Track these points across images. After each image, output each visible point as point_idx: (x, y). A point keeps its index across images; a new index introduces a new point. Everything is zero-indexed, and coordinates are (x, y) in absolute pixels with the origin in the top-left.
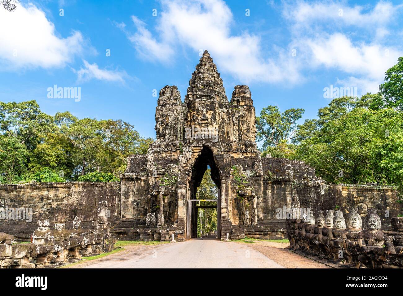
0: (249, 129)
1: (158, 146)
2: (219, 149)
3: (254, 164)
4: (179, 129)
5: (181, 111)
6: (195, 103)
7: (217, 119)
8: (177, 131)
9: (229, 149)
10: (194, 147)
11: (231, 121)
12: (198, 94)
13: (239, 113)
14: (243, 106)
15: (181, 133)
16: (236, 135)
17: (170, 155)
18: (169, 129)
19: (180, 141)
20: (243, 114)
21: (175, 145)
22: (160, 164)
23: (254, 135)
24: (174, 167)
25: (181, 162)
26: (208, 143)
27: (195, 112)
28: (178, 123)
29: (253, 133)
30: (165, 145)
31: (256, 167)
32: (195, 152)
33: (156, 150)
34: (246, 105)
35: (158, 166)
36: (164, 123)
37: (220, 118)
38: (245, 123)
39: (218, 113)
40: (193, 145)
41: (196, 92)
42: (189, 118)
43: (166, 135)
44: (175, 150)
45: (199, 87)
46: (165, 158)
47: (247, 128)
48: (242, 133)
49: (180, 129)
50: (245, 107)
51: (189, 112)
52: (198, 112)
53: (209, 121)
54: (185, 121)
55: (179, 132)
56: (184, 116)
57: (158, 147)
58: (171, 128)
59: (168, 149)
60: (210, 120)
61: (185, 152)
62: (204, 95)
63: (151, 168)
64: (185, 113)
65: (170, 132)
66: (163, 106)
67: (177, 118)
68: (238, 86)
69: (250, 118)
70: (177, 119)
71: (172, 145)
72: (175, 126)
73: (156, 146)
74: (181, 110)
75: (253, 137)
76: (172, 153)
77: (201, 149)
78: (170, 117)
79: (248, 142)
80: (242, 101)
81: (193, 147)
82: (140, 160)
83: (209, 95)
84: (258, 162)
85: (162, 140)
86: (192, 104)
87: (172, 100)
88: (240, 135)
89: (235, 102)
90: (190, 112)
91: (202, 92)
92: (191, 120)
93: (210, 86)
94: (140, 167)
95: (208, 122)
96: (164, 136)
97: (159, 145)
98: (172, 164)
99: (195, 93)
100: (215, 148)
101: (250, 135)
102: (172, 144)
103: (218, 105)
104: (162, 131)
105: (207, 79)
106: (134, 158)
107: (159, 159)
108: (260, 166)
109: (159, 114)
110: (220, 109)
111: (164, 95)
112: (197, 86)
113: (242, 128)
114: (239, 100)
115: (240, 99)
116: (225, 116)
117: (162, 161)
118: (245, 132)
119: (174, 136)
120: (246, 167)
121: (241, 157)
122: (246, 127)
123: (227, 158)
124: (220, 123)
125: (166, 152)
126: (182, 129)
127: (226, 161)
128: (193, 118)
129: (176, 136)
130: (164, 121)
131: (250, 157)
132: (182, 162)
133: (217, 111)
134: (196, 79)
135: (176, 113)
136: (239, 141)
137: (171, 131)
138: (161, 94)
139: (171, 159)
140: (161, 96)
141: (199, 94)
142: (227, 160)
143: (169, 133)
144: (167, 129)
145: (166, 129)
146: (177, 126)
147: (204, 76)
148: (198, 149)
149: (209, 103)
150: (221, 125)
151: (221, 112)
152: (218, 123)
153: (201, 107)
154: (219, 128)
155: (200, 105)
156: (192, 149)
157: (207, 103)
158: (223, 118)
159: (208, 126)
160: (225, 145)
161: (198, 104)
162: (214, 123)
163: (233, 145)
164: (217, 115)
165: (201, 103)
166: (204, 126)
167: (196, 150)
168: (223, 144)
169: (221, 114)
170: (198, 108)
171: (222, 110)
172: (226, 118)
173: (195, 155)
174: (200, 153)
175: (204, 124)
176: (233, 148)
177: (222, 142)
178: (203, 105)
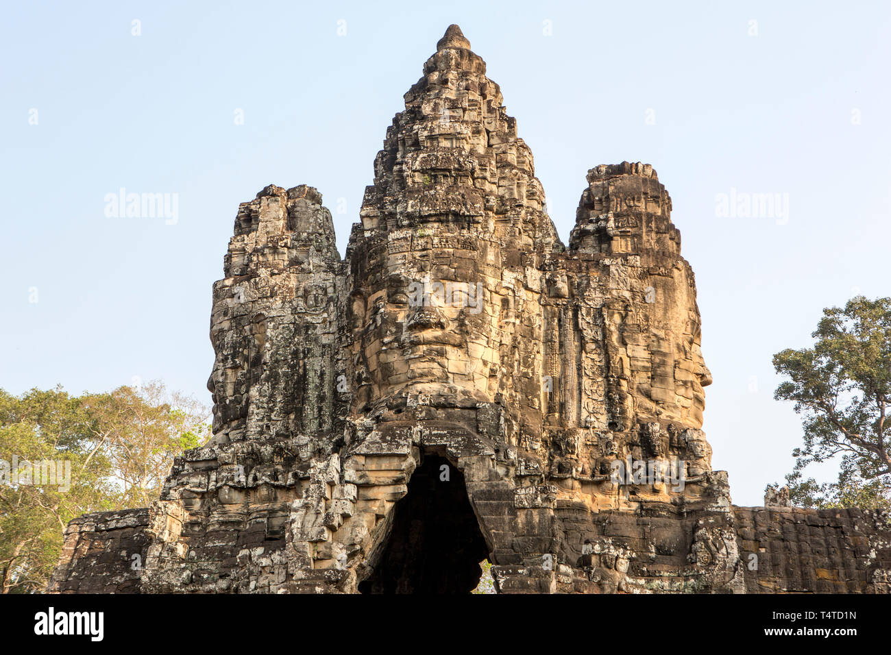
0: (664, 363)
1: (213, 464)
2: (500, 462)
3: (694, 542)
4: (313, 379)
5: (326, 294)
6: (383, 249)
7: (494, 321)
8: (305, 390)
9: (561, 468)
10: (367, 456)
11: (569, 327)
12: (401, 213)
13: (604, 289)
14: (625, 257)
15: (321, 398)
16: (595, 397)
17: (265, 506)
18: (267, 379)
19: (320, 434)
20: (627, 294)
21: (291, 458)
22: (210, 553)
23: (691, 393)
24: (265, 562)
25: (297, 536)
26: (441, 436)
27: (383, 293)
28: (309, 350)
29: (685, 383)
30: (245, 459)
31: (703, 555)
32: (374, 486)
33: (199, 485)
34: (637, 251)
35: (204, 564)
36: (246, 352)
37: (507, 317)
38: (641, 337)
39: (496, 293)
40: (364, 450)
41: (396, 202)
42: (360, 323)
43: (252, 408)
44: (290, 481)
45: (409, 181)
46: (239, 523)
47: (652, 361)
48: (624, 383)
49: (317, 381)
50: (637, 261)
51: (356, 293)
52: (396, 293)
53: (448, 330)
54: (340, 339)
55: (312, 394)
56: (339, 317)
57: (211, 469)
58: (273, 378)
59: (255, 479)
60: (452, 327)
61: (319, 482)
62: (430, 215)
63: (165, 577)
64: (343, 300)
65: (272, 396)
66: (247, 274)
67: (307, 328)
68: (603, 169)
69: (666, 310)
70: (306, 333)
71: (277, 460)
72: (292, 367)
73: (201, 465)
74: (325, 290)
75: (688, 403)
76: (276, 499)
77: (404, 465)
78: (271, 325)
79: (657, 427)
80: (624, 235)
81: (361, 460)
82: (124, 538)
83: (456, 214)
84: (710, 527)
85: (234, 435)
86: (370, 257)
87: (286, 245)
88: (613, 400)
89: (590, 241)
90: (360, 293)
91: (422, 201)
92: (366, 331)
93: (461, 172)
94: (114, 574)
95: (445, 335)
96: (244, 415)
97: (215, 459)
98: (260, 551)
99: (390, 208)
100: (475, 458)
101: (672, 394)
102: (279, 451)
103: (497, 256)
104: (236, 391)
105: (445, 144)
106: (97, 530)
107: (211, 528)
108: (724, 550)
109: (225, 314)
110: (506, 273)
111: (254, 226)
112: (402, 177)
113: (626, 361)
114: (605, 228)
115: (611, 224)
116: (535, 308)
117: (222, 538)
118: (642, 379)
119: (287, 413)
120: (653, 555)
121: (623, 508)
122: (645, 354)
123: (535, 507)
124: (507, 340)
125: (247, 494)
126: (327, 378)
127: (529, 522)
128: (375, 321)
129: (300, 412)
130: (246, 343)
131: (674, 503)
132: (302, 533)
133: (492, 281)
134: (400, 148)
135: (301, 303)
136: (612, 425)
137: (273, 388)
138: (240, 225)
139: (270, 526)
140: (240, 234)
141: (410, 210)
142: (536, 519)
143: (265, 399)
144: (256, 380)
145: (251, 380)
146: (305, 365)
147: (437, 132)
148: (392, 468)
149: (449, 248)
150: (517, 351)
151: (512, 287)
152: (501, 341)
153: (413, 267)
154: (503, 363)
155: (405, 259)
156: (357, 471)
157: (440, 246)
158: (526, 315)
159: (442, 354)
160: (538, 446)
161: (396, 255)
162: (474, 341)
163: (579, 448)
164: (491, 303)
165: (409, 248)
166: (424, 356)
167: (381, 474)
168: (525, 441)
169: (515, 296)
170: (397, 272)
171: (520, 277)
172: (539, 315)
173: (376, 498)
174: (402, 486)
175: (424, 348)
176: (582, 460)
177: (521, 434)
178: (420, 256)
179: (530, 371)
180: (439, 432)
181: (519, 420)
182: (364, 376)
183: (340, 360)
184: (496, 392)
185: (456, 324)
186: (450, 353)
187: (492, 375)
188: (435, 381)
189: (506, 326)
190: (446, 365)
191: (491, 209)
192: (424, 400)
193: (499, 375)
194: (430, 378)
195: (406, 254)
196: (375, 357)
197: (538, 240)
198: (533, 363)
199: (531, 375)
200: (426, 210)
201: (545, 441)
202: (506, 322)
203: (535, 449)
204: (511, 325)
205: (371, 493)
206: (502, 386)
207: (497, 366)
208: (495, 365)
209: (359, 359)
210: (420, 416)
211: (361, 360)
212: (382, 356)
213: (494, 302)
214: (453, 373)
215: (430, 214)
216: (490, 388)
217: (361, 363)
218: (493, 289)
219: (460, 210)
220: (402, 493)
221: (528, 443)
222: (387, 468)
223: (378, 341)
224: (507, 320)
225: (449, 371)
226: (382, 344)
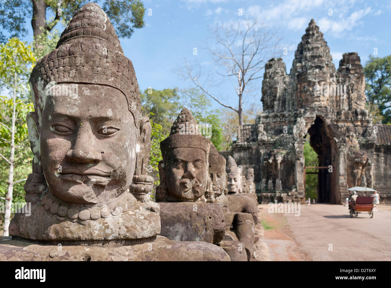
0: (360, 96)
1: (267, 117)
4: (287, 100)
6: (306, 74)
8: (286, 102)
9: (339, 118)
12: (307, 66)
13: (349, 82)
14: (354, 74)
15: (289, 104)
16: (346, 104)
17: (279, 125)
18: (278, 100)
19: (289, 111)
21: (283, 116)
22: (269, 134)
23: (364, 102)
26: (321, 113)
30: (274, 116)
32: (308, 123)
33: (265, 121)
34: (356, 73)
38: (356, 91)
39: (329, 83)
40: (307, 116)
42: (299, 89)
43: (275, 106)
44: (284, 120)
45: (308, 58)
46: (274, 128)
48: (352, 101)
50: (356, 75)
51: (298, 83)
52: (309, 84)
54: (294, 92)
56: (294, 88)
59: (277, 120)
61: (299, 123)
64: (294, 84)
65: (279, 103)
69: (361, 85)
75: (363, 104)
77: (314, 119)
78: (278, 89)
80: (353, 69)
81: (306, 118)
85: (270, 111)
86: (303, 76)
88: (350, 105)
89: (344, 70)
90: (300, 83)
91: (312, 63)
92: (301, 91)
93: (320, 56)
96: (273, 107)
99: (304, 64)
100: (327, 118)
101: (361, 103)
102: (281, 115)
103: (329, 75)
104: (270, 102)
107: (268, 129)
109: (267, 86)
110: (331, 79)
111: (271, 67)
112: (306, 57)
113: (353, 96)
114: (348, 68)
115: (350, 67)
117: (271, 131)
118: (355, 100)
119: (282, 107)
122: (357, 95)
123: (342, 127)
125: (275, 123)
126: (290, 100)
127: (341, 130)
128: (304, 90)
129: (285, 107)
131: (361, 125)
136: (349, 109)
142: (343, 129)
143: (277, 104)
144: (275, 100)
146: (285, 97)
154: (329, 98)
155: (312, 77)
156: (305, 120)
161: (309, 76)
163: (343, 114)
167: (310, 121)
170: (310, 79)
176: (343, 117)
182: (301, 100)
193: (329, 100)
196: (304, 97)
200: (313, 65)
206: (329, 102)
212: (306, 97)
216: (327, 103)
217: (300, 98)
219: (321, 65)
220: (313, 124)
223: (305, 94)
225: (321, 100)
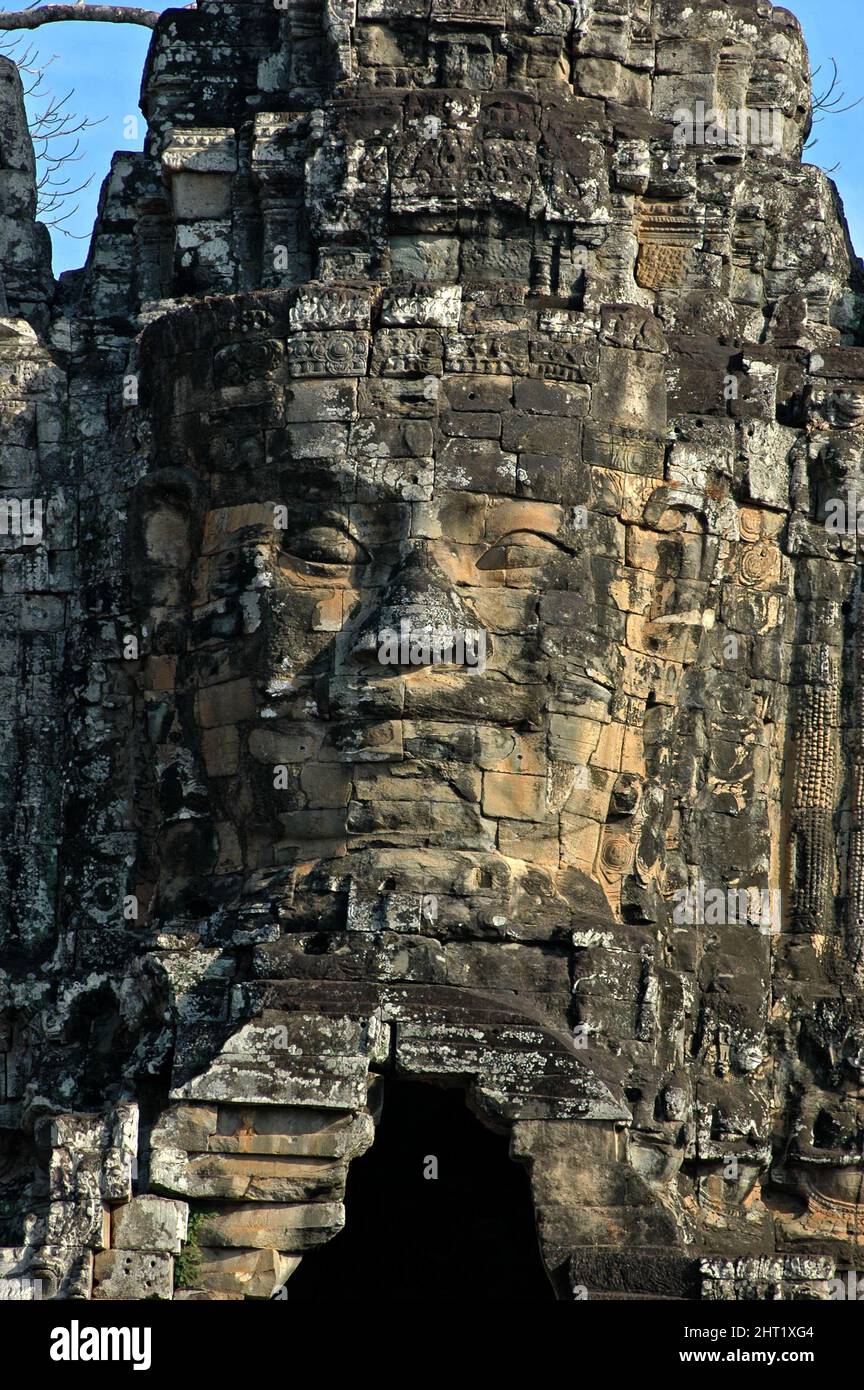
6: (270, 357)
7: (635, 627)
10: (221, 1107)
26: (462, 1045)
32: (242, 1203)
37: (675, 607)
39: (645, 526)
40: (219, 1091)
60: (499, 659)
61: (78, 1197)
62: (425, 214)
77: (345, 1144)
81: (208, 1119)
83: (514, 214)
86: (222, 373)
92: (199, 632)
93: (535, 37)
95: (474, 688)
110: (681, 452)
116: (767, 567)
124: (673, 689)
128: (235, 608)
133: (634, 490)
148: (305, 1151)
149: (499, 372)
150: (700, 724)
151: (697, 502)
152: (652, 695)
153: (374, 439)
154: (653, 769)
155: (349, 403)
156: (192, 1154)
157: (469, 366)
158: (733, 596)
159: (466, 752)
160: (755, 1057)
161: (316, 384)
162: (570, 708)
164: (628, 563)
165: (364, 364)
166: (406, 758)
167: (266, 1167)
168: (716, 1042)
169: (705, 533)
170: (321, 450)
171: (726, 462)
172: (779, 590)
173: (248, 1244)
174: (330, 1207)
175: (408, 729)
177: (702, 1020)
178: (403, 399)
179: (738, 791)
180: (453, 1030)
181: (696, 965)
182: (189, 788)
183: (94, 704)
184: (628, 870)
185: (515, 648)
186: (492, 749)
187: (619, 813)
188: (438, 844)
189: (670, 641)
190: (477, 790)
191: (630, 187)
192: (402, 917)
193: (640, 814)
194: (422, 832)
195: (354, 384)
196: (230, 734)
197: (780, 279)
198: (749, 760)
199: (741, 804)
200: (410, 194)
201: (775, 1032)
202: (672, 628)
203: (745, 1071)
204: (686, 635)
205: (235, 1226)
206: (650, 849)
207: (637, 786)
208: (627, 779)
209: (168, 720)
210: (390, 967)
211: (176, 727)
212: (257, 735)
213: (637, 561)
214: (497, 819)
215: (426, 210)
216: (610, 857)
217: (176, 738)
218: (636, 516)
219: (529, 203)
220: (328, 1230)
221: (724, 1049)
222: (287, 1151)
223: (245, 683)
224: (675, 619)
225: (486, 810)
226: (261, 700)
